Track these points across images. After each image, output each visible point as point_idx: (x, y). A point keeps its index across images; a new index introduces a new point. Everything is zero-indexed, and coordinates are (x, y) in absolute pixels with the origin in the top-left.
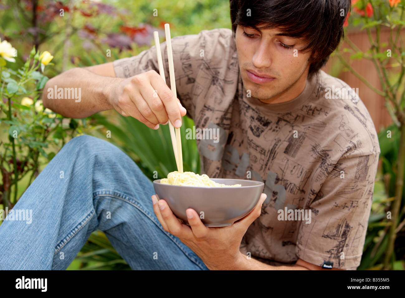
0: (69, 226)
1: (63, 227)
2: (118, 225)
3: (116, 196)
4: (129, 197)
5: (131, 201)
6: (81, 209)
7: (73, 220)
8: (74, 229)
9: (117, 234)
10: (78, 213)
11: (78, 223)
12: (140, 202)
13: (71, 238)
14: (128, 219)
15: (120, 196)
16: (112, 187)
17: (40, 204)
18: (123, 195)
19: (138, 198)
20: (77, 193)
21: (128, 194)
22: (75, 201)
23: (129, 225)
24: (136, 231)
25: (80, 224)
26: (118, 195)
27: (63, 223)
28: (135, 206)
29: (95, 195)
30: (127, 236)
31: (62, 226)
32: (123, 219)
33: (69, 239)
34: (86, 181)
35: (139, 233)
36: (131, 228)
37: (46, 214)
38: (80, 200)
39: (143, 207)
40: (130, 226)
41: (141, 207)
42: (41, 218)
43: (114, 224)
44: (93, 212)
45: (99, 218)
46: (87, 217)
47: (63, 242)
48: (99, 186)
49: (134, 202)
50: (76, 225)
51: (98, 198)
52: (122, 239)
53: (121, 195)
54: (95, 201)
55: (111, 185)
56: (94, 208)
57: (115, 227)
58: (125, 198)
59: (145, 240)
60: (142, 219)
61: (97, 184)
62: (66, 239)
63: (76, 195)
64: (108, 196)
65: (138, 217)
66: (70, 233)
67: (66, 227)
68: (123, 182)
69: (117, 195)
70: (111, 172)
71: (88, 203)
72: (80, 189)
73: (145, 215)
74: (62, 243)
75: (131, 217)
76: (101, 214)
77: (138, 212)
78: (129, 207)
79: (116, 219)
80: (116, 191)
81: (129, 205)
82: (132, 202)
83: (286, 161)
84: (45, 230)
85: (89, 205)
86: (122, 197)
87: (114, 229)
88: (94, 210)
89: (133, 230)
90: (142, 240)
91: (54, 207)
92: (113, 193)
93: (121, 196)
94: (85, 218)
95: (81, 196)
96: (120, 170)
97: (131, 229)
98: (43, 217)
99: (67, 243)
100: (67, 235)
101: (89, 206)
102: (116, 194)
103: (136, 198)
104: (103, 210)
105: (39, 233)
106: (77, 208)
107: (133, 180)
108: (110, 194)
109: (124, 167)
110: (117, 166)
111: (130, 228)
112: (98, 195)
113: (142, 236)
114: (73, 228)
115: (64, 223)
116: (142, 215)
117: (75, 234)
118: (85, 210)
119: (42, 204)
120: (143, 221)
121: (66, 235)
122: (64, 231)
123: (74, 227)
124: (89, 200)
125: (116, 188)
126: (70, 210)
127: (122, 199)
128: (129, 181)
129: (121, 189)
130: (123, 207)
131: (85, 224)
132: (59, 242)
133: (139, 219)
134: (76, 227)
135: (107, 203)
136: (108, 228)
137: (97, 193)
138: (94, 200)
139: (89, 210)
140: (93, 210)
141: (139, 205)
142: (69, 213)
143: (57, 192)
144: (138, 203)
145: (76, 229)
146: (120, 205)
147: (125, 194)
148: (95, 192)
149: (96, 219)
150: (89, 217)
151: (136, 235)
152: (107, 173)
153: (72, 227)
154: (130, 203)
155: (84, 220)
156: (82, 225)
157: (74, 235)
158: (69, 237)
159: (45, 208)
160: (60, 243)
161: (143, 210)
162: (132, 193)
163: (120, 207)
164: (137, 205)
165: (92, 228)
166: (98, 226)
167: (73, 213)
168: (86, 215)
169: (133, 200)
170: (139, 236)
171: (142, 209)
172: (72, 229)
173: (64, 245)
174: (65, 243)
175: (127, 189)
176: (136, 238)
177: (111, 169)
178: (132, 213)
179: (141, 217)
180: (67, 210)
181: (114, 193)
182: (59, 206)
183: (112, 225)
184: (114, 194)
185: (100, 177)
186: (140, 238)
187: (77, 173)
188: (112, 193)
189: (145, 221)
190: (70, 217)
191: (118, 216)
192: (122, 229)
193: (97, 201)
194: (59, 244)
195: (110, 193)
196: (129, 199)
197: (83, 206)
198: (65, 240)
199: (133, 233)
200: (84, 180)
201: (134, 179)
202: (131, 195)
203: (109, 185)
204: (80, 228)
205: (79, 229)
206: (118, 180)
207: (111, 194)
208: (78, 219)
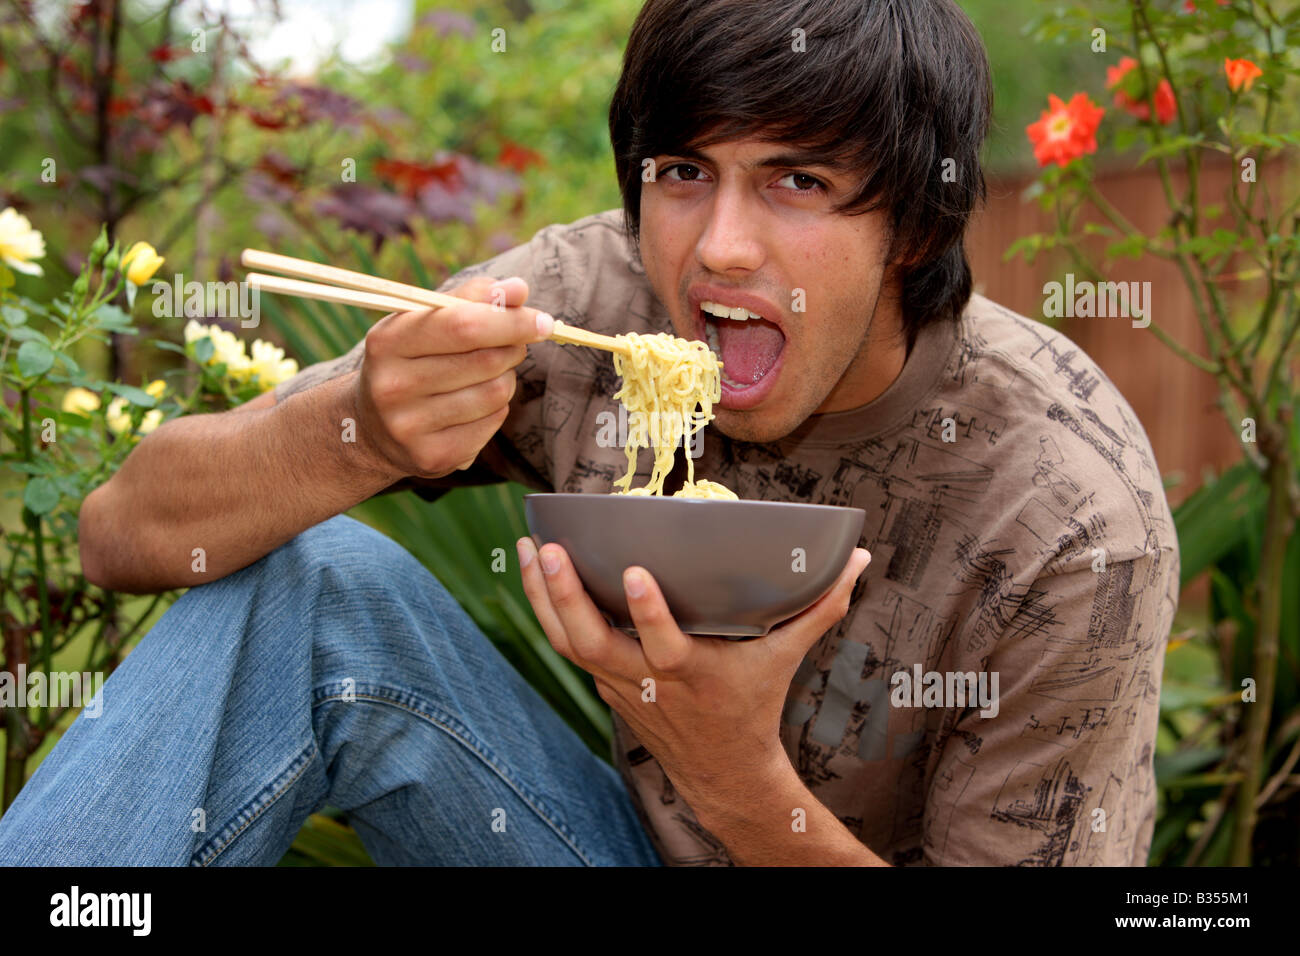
0: (233, 796)
1: (214, 798)
2: (393, 792)
3: (388, 699)
4: (428, 703)
5: (435, 714)
6: (272, 740)
7: (248, 775)
8: (248, 807)
9: (387, 821)
10: (263, 753)
11: (261, 787)
12: (465, 718)
13: (238, 833)
14: (426, 774)
15: (399, 697)
16: (377, 670)
17: (142, 721)
18: (411, 695)
19: (459, 706)
20: (262, 689)
21: (426, 692)
22: (255, 713)
23: (429, 792)
24: (448, 809)
25: (268, 789)
26: (395, 694)
27: (214, 784)
28: (448, 731)
29: (319, 695)
30: (420, 829)
31: (210, 796)
32: (407, 775)
33: (231, 839)
34: (290, 651)
35: (460, 819)
36: (435, 802)
37: (159, 754)
38: (269, 713)
39: (472, 734)
40: (431, 795)
41: (467, 735)
42: (146, 765)
43: (381, 788)
44: (310, 750)
45: (332, 771)
46: (291, 767)
47: (213, 848)
48: (334, 669)
49: (443, 718)
50: (256, 793)
51: (329, 706)
52: (401, 836)
53: (405, 696)
54: (318, 714)
55: (373, 663)
56: (317, 738)
57: (381, 798)
58: (417, 704)
59: (476, 840)
60: (470, 774)
61: (328, 661)
62: (223, 839)
63: (257, 694)
64: (363, 701)
65: (456, 766)
66: (234, 819)
67: (224, 799)
68: (410, 653)
69: (390, 694)
70: (374, 619)
71: (295, 722)
72: (271, 677)
73: (480, 761)
74: (210, 851)
75: (435, 766)
76: (338, 757)
77: (458, 750)
78: (429, 734)
79: (386, 773)
80: (389, 684)
81: (430, 729)
82: (437, 720)
83: (895, 602)
84: (155, 808)
85: (299, 730)
86: (408, 701)
87: (379, 804)
88: (315, 745)
89: (438, 808)
90: (468, 841)
91: (188, 731)
92: (379, 689)
93: (403, 701)
94: (286, 771)
95: (273, 699)
96: (401, 615)
97: (433, 806)
98: (152, 763)
99: (226, 851)
100: (227, 825)
101: (299, 733)
102: (387, 692)
103: (452, 706)
104: (346, 744)
105: (138, 818)
106: (261, 737)
107: (442, 647)
108: (368, 694)
109: (415, 606)
110: (394, 602)
111: (430, 801)
112: (331, 696)
113: (468, 828)
114: (246, 802)
115: (217, 787)
116: (467, 760)
117: (253, 820)
118: (286, 746)
119: (147, 723)
120: (471, 780)
121: (222, 825)
122: (217, 811)
123: (250, 798)
124: (299, 714)
125: (387, 674)
126: (237, 743)
127: (404, 708)
128: (429, 649)
129: (404, 676)
130: (409, 735)
131: (283, 789)
132: (199, 846)
133: (458, 774)
134: (256, 799)
135: (359, 722)
136: (362, 802)
137: (327, 691)
138: (315, 711)
139: (297, 744)
140: (310, 746)
141: (460, 729)
142: (233, 753)
143: (197, 684)
144: (458, 722)
145: (256, 807)
146: (399, 728)
147: (416, 694)
148: (319, 685)
149: (321, 774)
150: (298, 768)
151: (447, 823)
152: (360, 625)
153: (242, 798)
154: (433, 721)
155: (281, 776)
156: (275, 793)
157: (248, 825)
158: (231, 829)
159: (158, 734)
160: (203, 849)
161: (474, 745)
162: (439, 691)
163: (399, 734)
164: (453, 730)
165: (309, 801)
166: (328, 795)
167: (247, 753)
168: (288, 760)
169: (441, 712)
170: (458, 828)
171: (469, 740)
172: (241, 806)
173: (216, 856)
174: (220, 852)
175: (423, 676)
176: (448, 834)
177: (370, 610)
178: (438, 756)
179: (465, 765)
180: (229, 745)
181: (383, 689)
182: (206, 732)
183: (373, 792)
184: (382, 693)
185: (337, 638)
186: (461, 832)
187: (264, 623)
188: (375, 691)
189: (478, 782)
190: (236, 768)
191: (392, 761)
192: (405, 806)
193: (325, 714)
194: (199, 852)
195: (367, 689)
196: (429, 710)
197: (280, 731)
198: (218, 842)
199: (441, 819)
200: (286, 649)
201: (447, 642)
202: (436, 697)
203: (365, 663)
204: (269, 802)
205: (264, 807)
206: (394, 646)
207: (372, 692)
208: (264, 774)
